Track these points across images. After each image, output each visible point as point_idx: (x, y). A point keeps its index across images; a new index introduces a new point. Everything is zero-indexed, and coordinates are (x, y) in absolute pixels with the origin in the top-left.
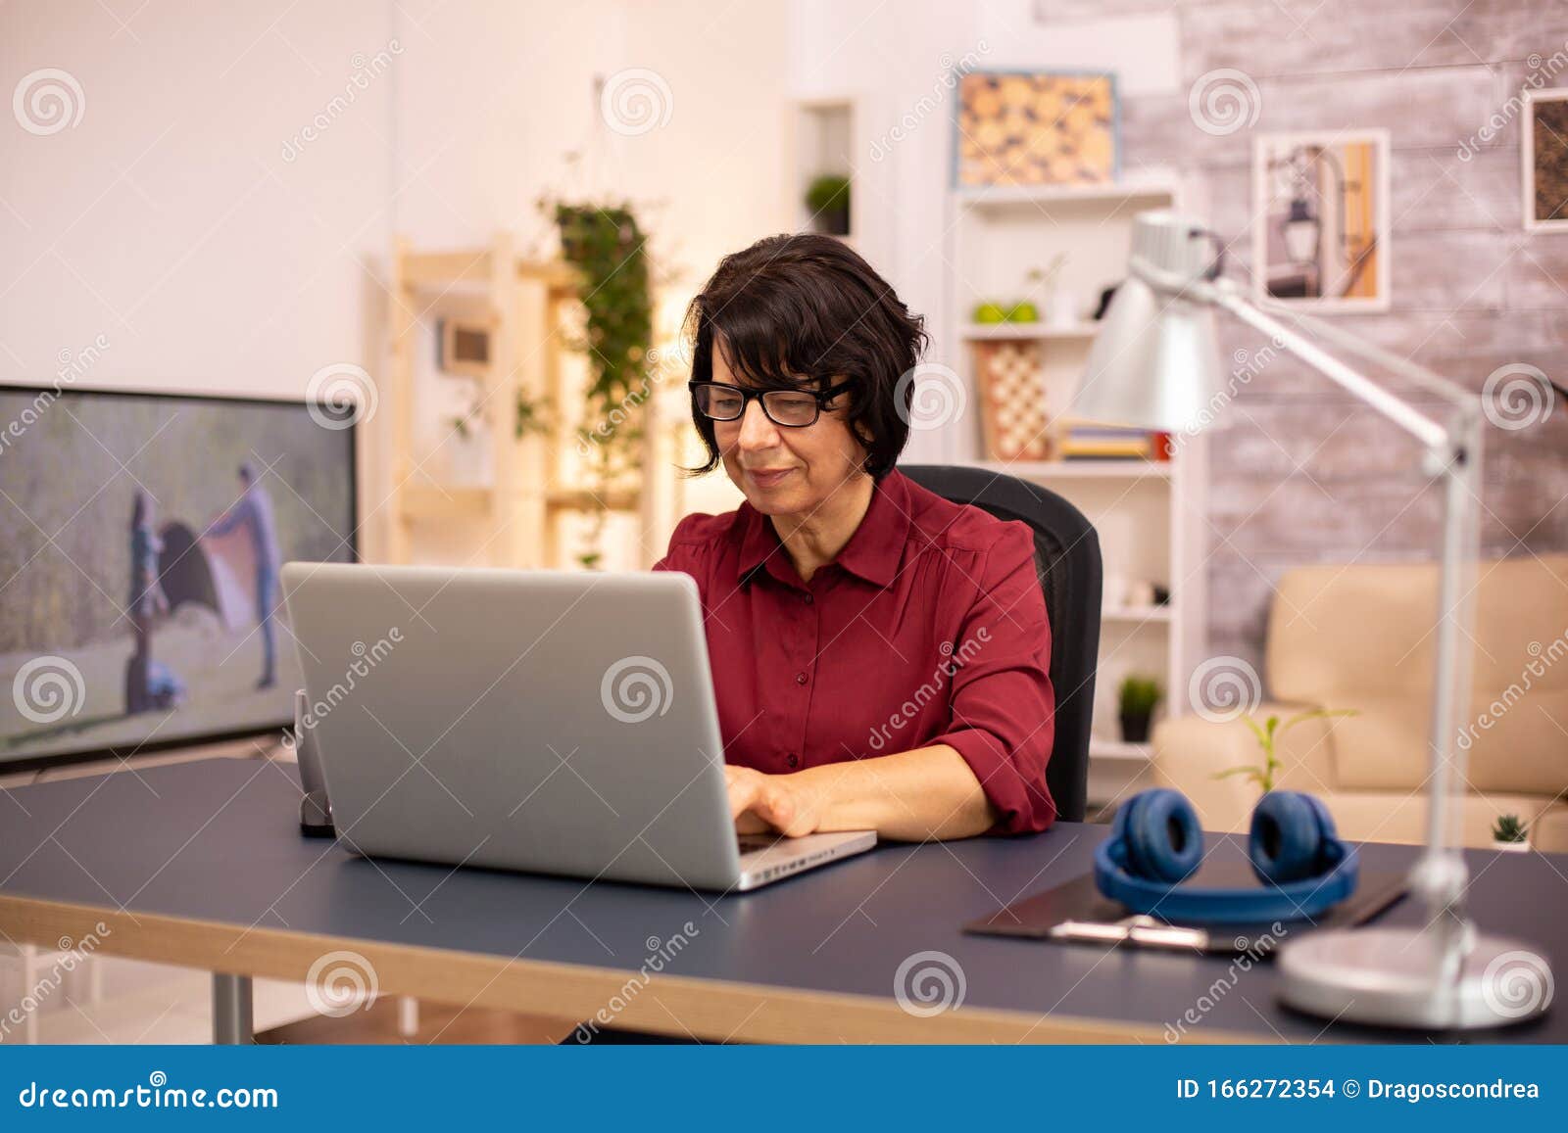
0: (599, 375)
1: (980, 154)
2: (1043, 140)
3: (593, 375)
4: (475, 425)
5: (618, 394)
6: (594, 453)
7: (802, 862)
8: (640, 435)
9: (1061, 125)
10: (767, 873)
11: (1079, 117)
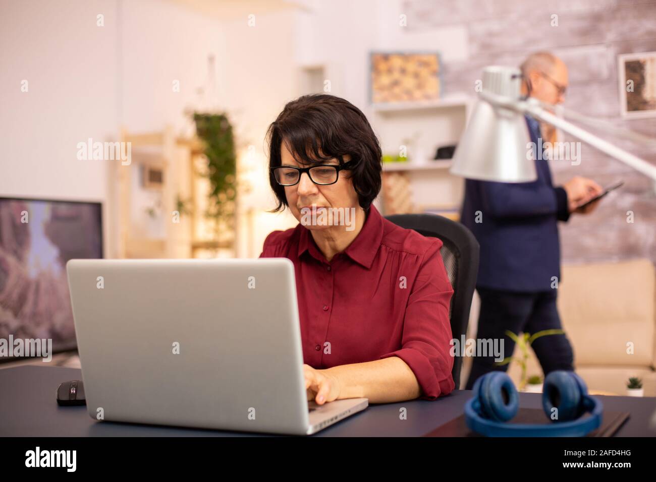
0: (214, 188)
1: (382, 89)
2: (409, 82)
3: (212, 188)
4: (158, 212)
5: (222, 196)
6: (212, 223)
7: (336, 418)
8: (233, 215)
9: (416, 75)
10: (321, 425)
11: (424, 72)
